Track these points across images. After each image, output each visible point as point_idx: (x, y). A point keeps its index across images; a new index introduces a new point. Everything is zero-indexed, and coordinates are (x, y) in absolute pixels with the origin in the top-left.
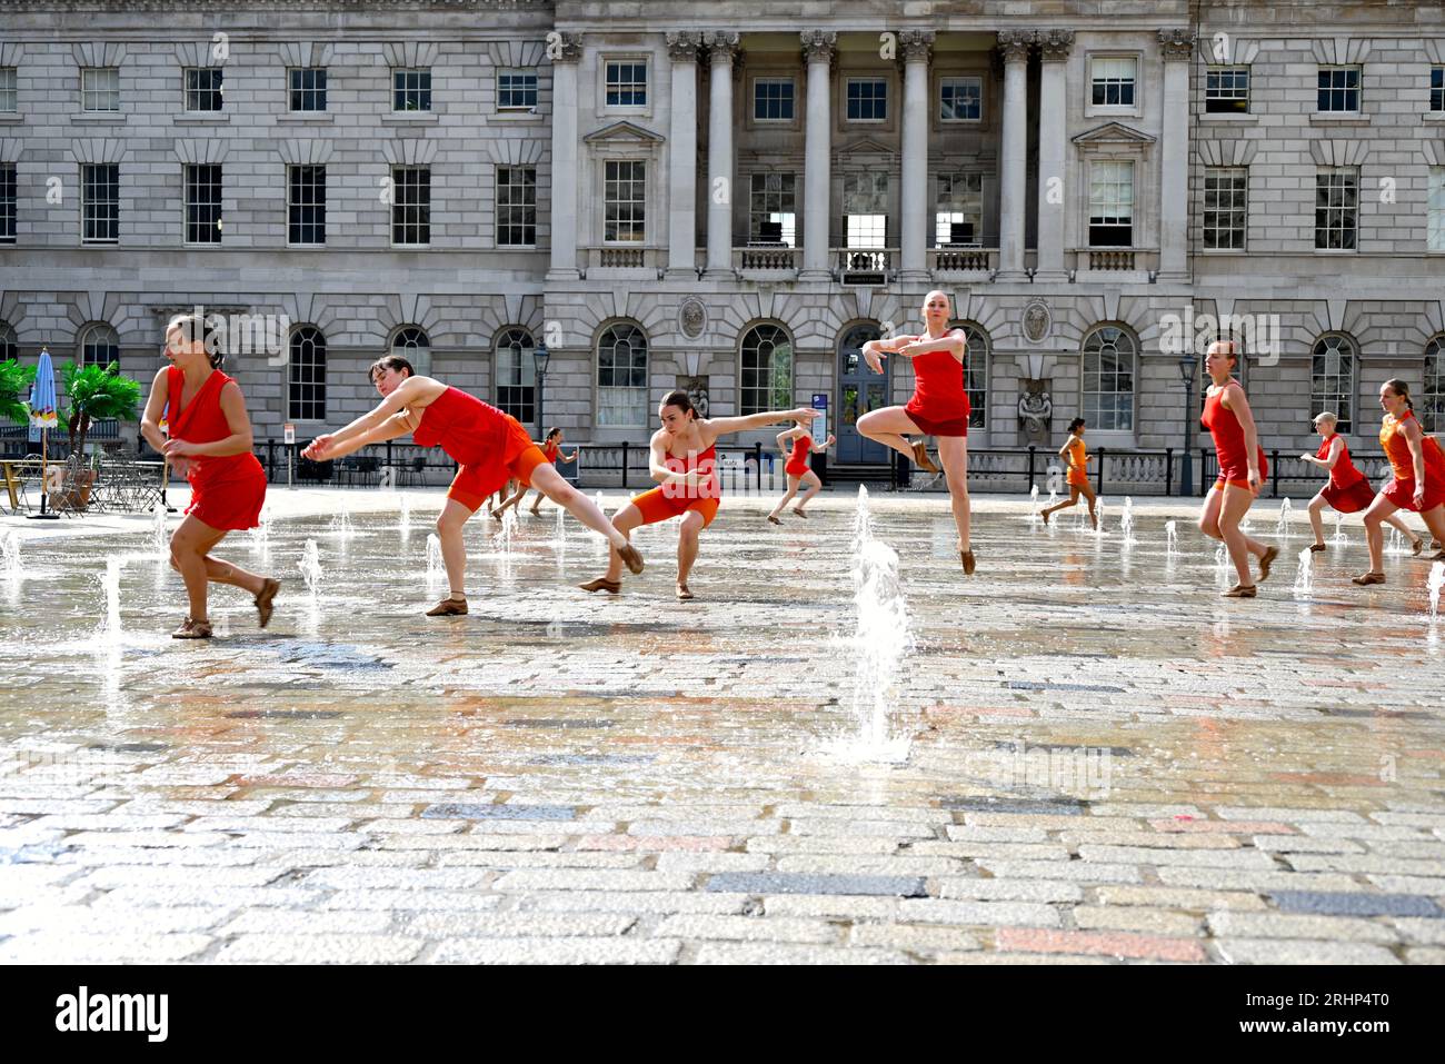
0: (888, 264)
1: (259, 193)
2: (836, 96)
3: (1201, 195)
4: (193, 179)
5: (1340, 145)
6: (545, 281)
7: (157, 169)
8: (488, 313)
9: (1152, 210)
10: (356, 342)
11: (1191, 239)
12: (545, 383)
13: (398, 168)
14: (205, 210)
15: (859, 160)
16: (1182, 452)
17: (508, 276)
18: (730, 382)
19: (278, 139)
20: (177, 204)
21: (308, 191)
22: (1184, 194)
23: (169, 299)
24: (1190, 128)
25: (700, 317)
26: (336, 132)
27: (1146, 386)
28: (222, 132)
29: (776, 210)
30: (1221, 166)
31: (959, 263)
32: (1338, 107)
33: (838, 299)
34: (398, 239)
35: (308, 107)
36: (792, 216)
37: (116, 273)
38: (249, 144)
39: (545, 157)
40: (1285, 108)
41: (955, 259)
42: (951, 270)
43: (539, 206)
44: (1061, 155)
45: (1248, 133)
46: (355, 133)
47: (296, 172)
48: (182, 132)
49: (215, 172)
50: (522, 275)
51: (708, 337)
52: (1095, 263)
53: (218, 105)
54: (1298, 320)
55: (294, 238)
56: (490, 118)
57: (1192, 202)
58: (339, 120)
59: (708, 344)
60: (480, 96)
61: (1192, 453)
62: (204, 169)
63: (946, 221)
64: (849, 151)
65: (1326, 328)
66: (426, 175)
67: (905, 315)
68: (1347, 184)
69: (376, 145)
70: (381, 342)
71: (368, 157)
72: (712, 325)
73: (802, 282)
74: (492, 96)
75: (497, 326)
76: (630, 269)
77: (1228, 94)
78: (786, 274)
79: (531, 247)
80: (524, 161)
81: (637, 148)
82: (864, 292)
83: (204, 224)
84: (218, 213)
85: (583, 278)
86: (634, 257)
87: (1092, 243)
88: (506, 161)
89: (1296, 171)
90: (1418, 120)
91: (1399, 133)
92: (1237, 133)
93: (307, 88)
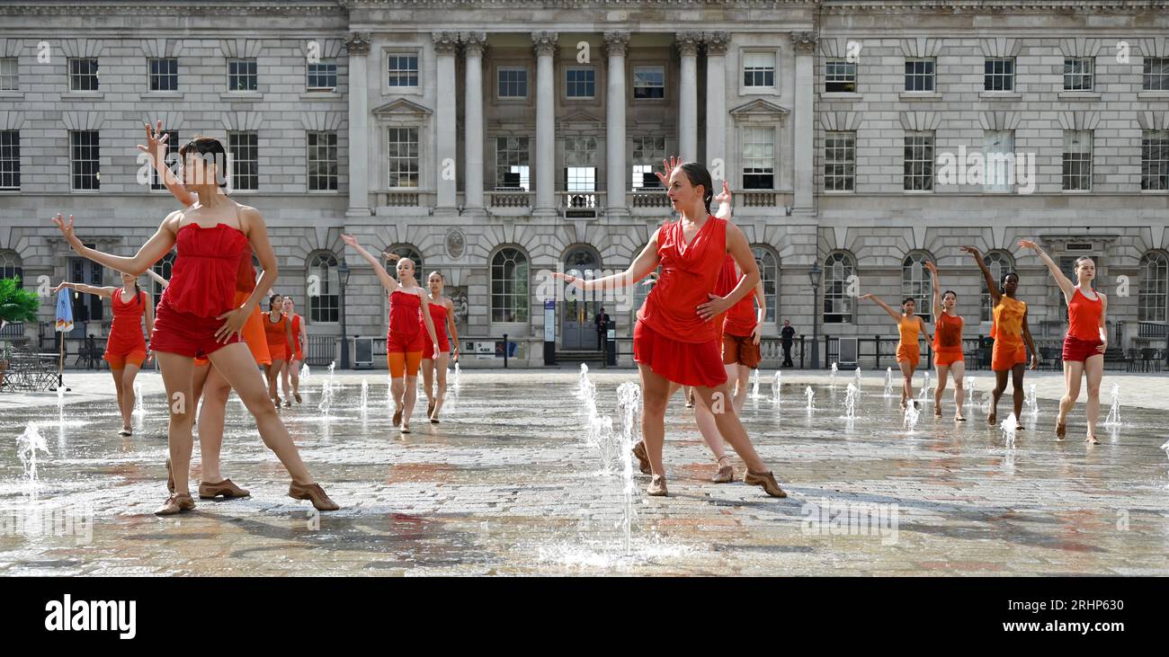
0: (597, 204)
1: (128, 152)
2: (558, 80)
3: (823, 152)
4: (76, 142)
5: (921, 115)
6: (346, 217)
7: (49, 134)
8: (303, 241)
9: (788, 163)
11: (816, 184)
12: (346, 292)
13: (234, 133)
14: (86, 165)
15: (575, 127)
16: (812, 338)
17: (317, 213)
18: (484, 290)
19: (141, 111)
20: (65, 161)
22: (810, 152)
24: (814, 103)
25: (460, 242)
26: (186, 106)
27: (785, 290)
28: (98, 106)
29: (515, 164)
30: (837, 131)
31: (649, 202)
32: (919, 88)
33: (561, 229)
34: (235, 186)
35: (164, 87)
36: (527, 168)
37: (19, 213)
38: (119, 116)
39: (343, 125)
40: (882, 88)
41: (646, 199)
42: (643, 207)
43: (340, 161)
44: (722, 124)
45: (856, 107)
46: (200, 107)
48: (68, 106)
49: (94, 136)
50: (328, 213)
51: (467, 257)
52: (748, 201)
53: (95, 87)
54: (893, 241)
55: (156, 185)
56: (302, 96)
57: (816, 157)
58: (187, 97)
59: (467, 262)
60: (293, 79)
61: (818, 338)
62: (86, 133)
63: (639, 173)
64: (568, 120)
65: (912, 248)
66: (254, 139)
67: (610, 240)
68: (926, 143)
69: (216, 116)
71: (210, 125)
72: (470, 248)
73: (535, 217)
74: (302, 79)
75: (309, 250)
76: (408, 207)
77: (842, 78)
78: (523, 211)
79: (334, 192)
80: (328, 128)
81: (412, 118)
82: (581, 224)
83: (86, 175)
84: (97, 167)
85: (373, 214)
86: (411, 199)
87: (745, 187)
88: (315, 128)
89: (890, 134)
90: (975, 97)
91: (962, 106)
92: (848, 107)
93: (164, 74)
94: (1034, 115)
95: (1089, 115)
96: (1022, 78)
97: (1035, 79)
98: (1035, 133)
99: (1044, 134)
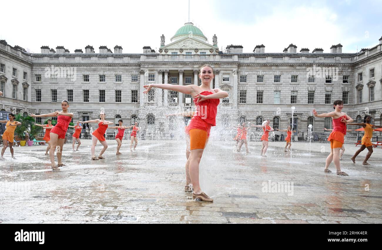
0: (192, 106)
1: (95, 94)
2: (184, 80)
3: (239, 95)
4: (84, 92)
5: (260, 87)
6: (139, 108)
7: (79, 90)
8: (130, 113)
9: (232, 98)
10: (110, 117)
11: (238, 102)
13: (116, 91)
14: (86, 97)
17: (133, 107)
19: (98, 86)
20: (82, 96)
21: (102, 94)
23: (81, 111)
24: (238, 85)
26: (107, 85)
28: (89, 85)
29: (175, 97)
30: (242, 91)
32: (260, 82)
34: (116, 101)
35: (102, 81)
36: (177, 98)
37: (73, 107)
38: (93, 87)
39: (139, 89)
40: (252, 82)
43: (138, 96)
45: (246, 86)
46: (110, 85)
47: (100, 91)
48: (83, 85)
49: (88, 91)
50: (135, 107)
52: (223, 105)
53: (88, 81)
54: (254, 114)
55: (100, 101)
56: (130, 83)
57: (238, 96)
58: (107, 83)
60: (129, 79)
62: (86, 90)
65: (258, 116)
66: (121, 92)
68: (261, 93)
69: (113, 87)
70: (114, 117)
71: (112, 89)
73: (179, 108)
74: (131, 79)
75: (131, 115)
76: (152, 106)
78: (176, 107)
79: (137, 103)
80: (136, 90)
83: (86, 99)
84: (88, 97)
85: (145, 107)
86: (152, 104)
87: (223, 102)
88: (133, 90)
89: (254, 91)
90: (272, 84)
91: (269, 86)
92: (245, 86)
93: (102, 78)
94: (285, 88)
95: (297, 87)
96: (282, 79)
97: (285, 80)
98: (285, 91)
99: (287, 91)
